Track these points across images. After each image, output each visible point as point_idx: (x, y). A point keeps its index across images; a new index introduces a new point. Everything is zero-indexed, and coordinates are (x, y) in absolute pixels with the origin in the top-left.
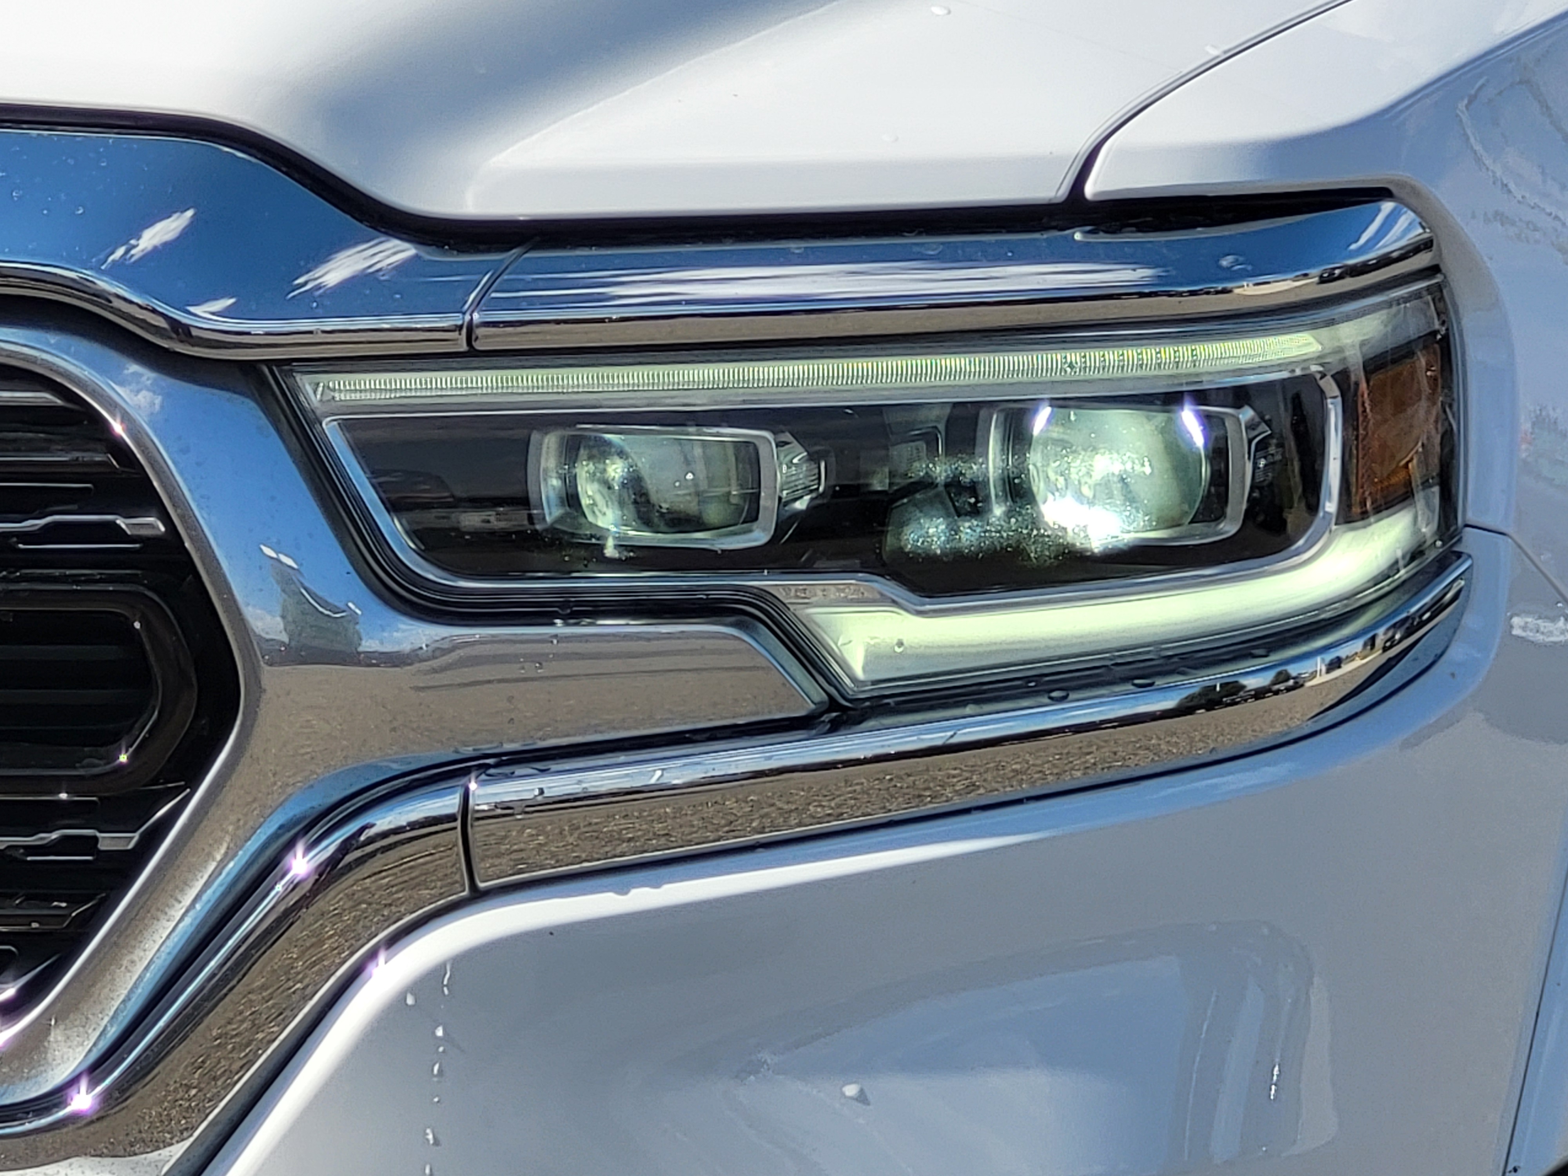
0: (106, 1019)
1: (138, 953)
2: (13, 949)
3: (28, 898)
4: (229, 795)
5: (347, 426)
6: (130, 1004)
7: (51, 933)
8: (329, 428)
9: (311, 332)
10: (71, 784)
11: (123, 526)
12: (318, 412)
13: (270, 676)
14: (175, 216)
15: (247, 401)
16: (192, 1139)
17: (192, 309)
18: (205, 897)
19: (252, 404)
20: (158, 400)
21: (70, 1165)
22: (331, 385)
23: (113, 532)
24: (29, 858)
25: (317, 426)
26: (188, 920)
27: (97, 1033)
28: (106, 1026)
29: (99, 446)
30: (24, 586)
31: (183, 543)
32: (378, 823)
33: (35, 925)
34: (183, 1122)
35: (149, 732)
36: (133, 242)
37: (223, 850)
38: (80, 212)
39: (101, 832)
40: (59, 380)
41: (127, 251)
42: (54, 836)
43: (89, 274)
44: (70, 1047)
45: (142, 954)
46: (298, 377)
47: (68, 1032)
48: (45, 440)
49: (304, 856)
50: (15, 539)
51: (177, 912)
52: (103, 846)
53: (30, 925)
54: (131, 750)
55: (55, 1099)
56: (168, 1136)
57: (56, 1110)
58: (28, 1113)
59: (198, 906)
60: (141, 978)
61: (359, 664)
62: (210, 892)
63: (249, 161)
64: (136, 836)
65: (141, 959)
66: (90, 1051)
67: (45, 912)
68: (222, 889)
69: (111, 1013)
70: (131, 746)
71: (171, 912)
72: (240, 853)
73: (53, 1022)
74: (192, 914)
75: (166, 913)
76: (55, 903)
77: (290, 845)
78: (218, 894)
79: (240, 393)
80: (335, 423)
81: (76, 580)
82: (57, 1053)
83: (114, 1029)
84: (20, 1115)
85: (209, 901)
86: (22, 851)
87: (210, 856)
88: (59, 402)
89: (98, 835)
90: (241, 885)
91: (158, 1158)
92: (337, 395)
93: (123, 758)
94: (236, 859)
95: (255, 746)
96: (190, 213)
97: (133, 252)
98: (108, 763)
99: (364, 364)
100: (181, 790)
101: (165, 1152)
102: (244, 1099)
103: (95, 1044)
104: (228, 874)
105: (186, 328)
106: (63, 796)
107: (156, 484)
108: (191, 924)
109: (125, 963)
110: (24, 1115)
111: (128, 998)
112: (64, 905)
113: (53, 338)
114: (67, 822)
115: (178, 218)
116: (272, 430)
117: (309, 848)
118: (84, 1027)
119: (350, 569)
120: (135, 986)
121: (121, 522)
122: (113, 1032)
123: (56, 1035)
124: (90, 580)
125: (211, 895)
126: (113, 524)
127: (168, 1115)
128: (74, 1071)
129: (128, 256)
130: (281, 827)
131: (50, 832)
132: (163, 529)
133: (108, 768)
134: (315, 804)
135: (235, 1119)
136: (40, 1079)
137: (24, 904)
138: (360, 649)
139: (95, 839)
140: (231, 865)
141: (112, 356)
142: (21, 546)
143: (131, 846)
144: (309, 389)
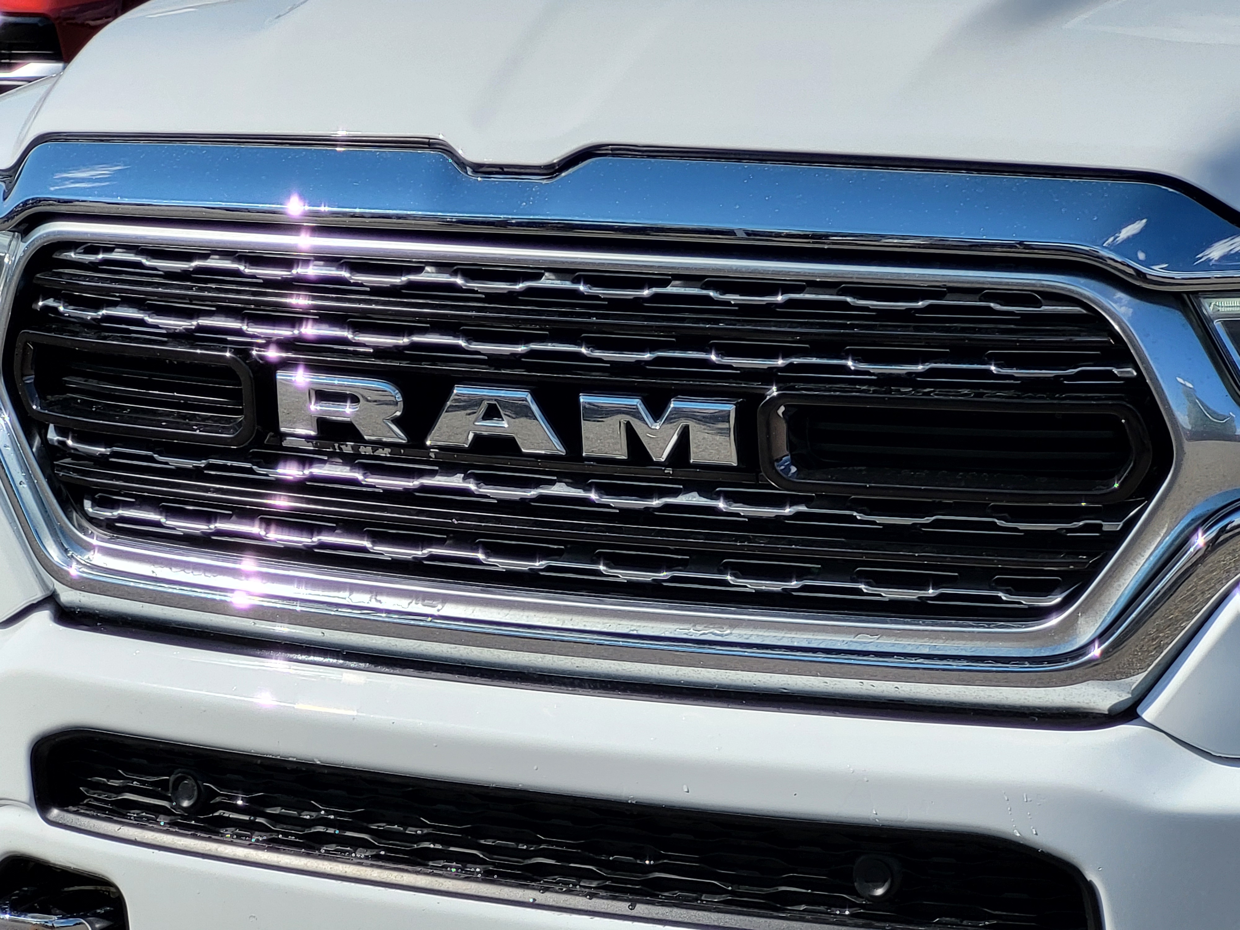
0: (1106, 614)
1: (1122, 581)
2: (1059, 578)
3: (1068, 554)
4: (1168, 503)
5: (1225, 324)
6: (1117, 606)
7: (1078, 571)
8: (1217, 324)
9: (1209, 278)
10: (1087, 499)
11: (1116, 372)
12: (1212, 317)
13: (1190, 447)
14: (1138, 222)
15: (1177, 311)
16: (1147, 672)
17: (1153, 267)
18: (1154, 554)
19: (1180, 313)
20: (1131, 310)
21: (1088, 684)
22: (1217, 304)
23: (1111, 375)
24: (1068, 535)
25: (1211, 323)
26: (1146, 565)
27: (1101, 620)
28: (1106, 617)
29: (1106, 334)
30: (1068, 402)
31: (1146, 380)
32: (1236, 520)
33: (1072, 567)
34: (1139, 665)
35: (1129, 473)
36: (1117, 235)
37: (1164, 531)
38: (1095, 219)
39: (1104, 522)
40: (1085, 301)
41: (1114, 239)
42: (1081, 523)
43: (1097, 248)
44: (1088, 627)
45: (1123, 581)
46: (1202, 300)
47: (1087, 619)
48: (1077, 330)
49: (1202, 536)
50: (1062, 379)
51: (1142, 561)
52: (1105, 529)
53: (1069, 567)
54: (1120, 482)
55: (1081, 652)
56: (1132, 671)
57: (1081, 657)
58: (1067, 659)
59: (1151, 558)
60: (1122, 594)
61: (1235, 441)
62: (1157, 551)
63: (1176, 193)
64: (1121, 524)
65: (1123, 584)
66: (1098, 629)
67: (1077, 560)
68: (1163, 550)
69: (1108, 610)
70: (1120, 480)
71: (1138, 561)
72: (1172, 532)
73: (1080, 614)
74: (1148, 562)
75: (1136, 562)
76: (1080, 557)
77: (1196, 530)
78: (1161, 552)
79: (1173, 307)
80: (1220, 323)
81: (1092, 398)
82: (1081, 629)
83: (1109, 618)
84: (1063, 660)
85: (1156, 556)
86: (1064, 531)
87: (1159, 534)
88: (1085, 312)
89: (1103, 523)
90: (1173, 548)
91: (1131, 681)
92: (1220, 309)
93: (1116, 485)
94: (1170, 535)
95: (1181, 480)
96: (1144, 221)
97: (1117, 239)
98: (1108, 488)
99: (1234, 294)
100: (1143, 501)
101: (1133, 678)
102: (1173, 653)
103: (1100, 626)
104: (1166, 543)
105: (1144, 275)
106: (1083, 504)
107: (1132, 351)
108: (1148, 567)
109: (1115, 586)
110: (1065, 660)
111: (1116, 603)
112: (1085, 557)
113: (1082, 280)
114: (1087, 517)
115: (1139, 223)
116: (1189, 326)
117: (1205, 532)
118: (1095, 617)
119: (1227, 393)
120: (1120, 597)
121: (1115, 371)
122: (1109, 620)
123: (1081, 621)
124: (1099, 399)
125: (1158, 553)
126: (1111, 371)
127: (1132, 661)
128: (1090, 638)
129: (1115, 241)
130: (1192, 520)
131: (1079, 521)
132: (1135, 374)
133: (1108, 490)
134: (1209, 509)
135: (1169, 662)
136: (1073, 642)
137: (1066, 557)
138: (1236, 434)
139: (1101, 525)
140: (1168, 538)
141: (1110, 289)
142: (1065, 382)
143: (1118, 529)
144: (1207, 306)
